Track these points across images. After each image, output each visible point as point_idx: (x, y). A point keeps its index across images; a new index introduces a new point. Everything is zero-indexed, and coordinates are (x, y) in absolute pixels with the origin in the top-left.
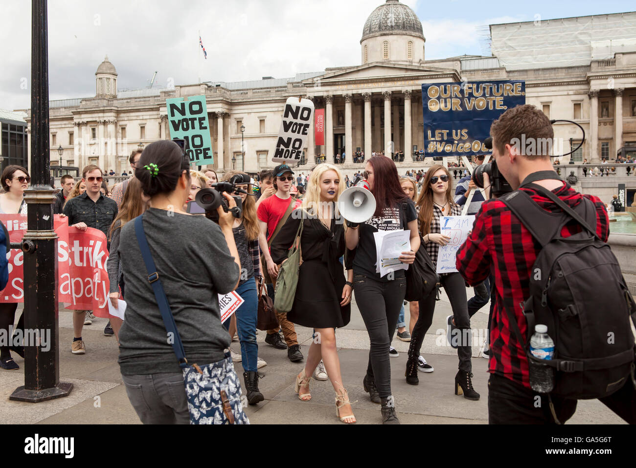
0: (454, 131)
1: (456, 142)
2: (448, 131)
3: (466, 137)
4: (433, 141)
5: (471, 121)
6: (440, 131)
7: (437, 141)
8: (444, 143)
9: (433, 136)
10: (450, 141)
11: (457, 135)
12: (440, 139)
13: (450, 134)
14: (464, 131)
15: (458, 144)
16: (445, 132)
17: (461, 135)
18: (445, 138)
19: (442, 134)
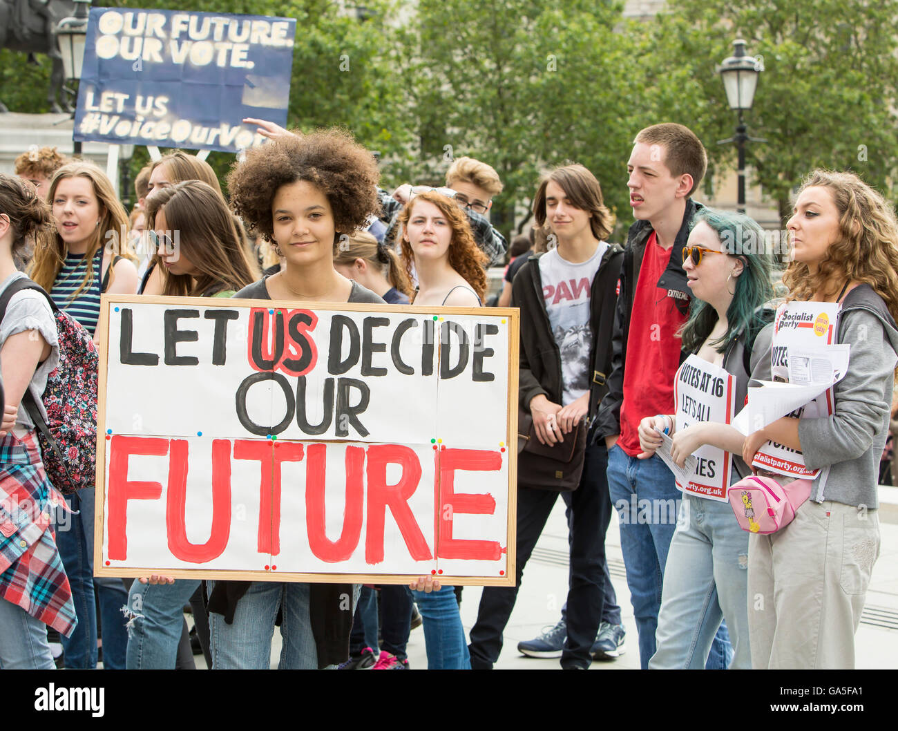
0: (139, 99)
1: (140, 119)
2: (127, 97)
3: (163, 111)
4: (94, 112)
5: (179, 84)
6: (111, 95)
7: (102, 113)
8: (115, 119)
9: (97, 102)
10: (129, 116)
11: (144, 104)
12: (109, 110)
13: (130, 103)
14: (162, 100)
15: (143, 123)
16: (121, 98)
17: (154, 106)
18: (120, 108)
19: (115, 101)
